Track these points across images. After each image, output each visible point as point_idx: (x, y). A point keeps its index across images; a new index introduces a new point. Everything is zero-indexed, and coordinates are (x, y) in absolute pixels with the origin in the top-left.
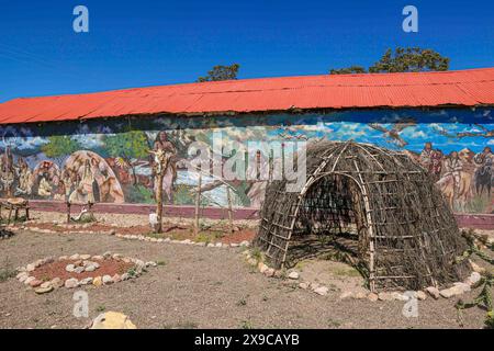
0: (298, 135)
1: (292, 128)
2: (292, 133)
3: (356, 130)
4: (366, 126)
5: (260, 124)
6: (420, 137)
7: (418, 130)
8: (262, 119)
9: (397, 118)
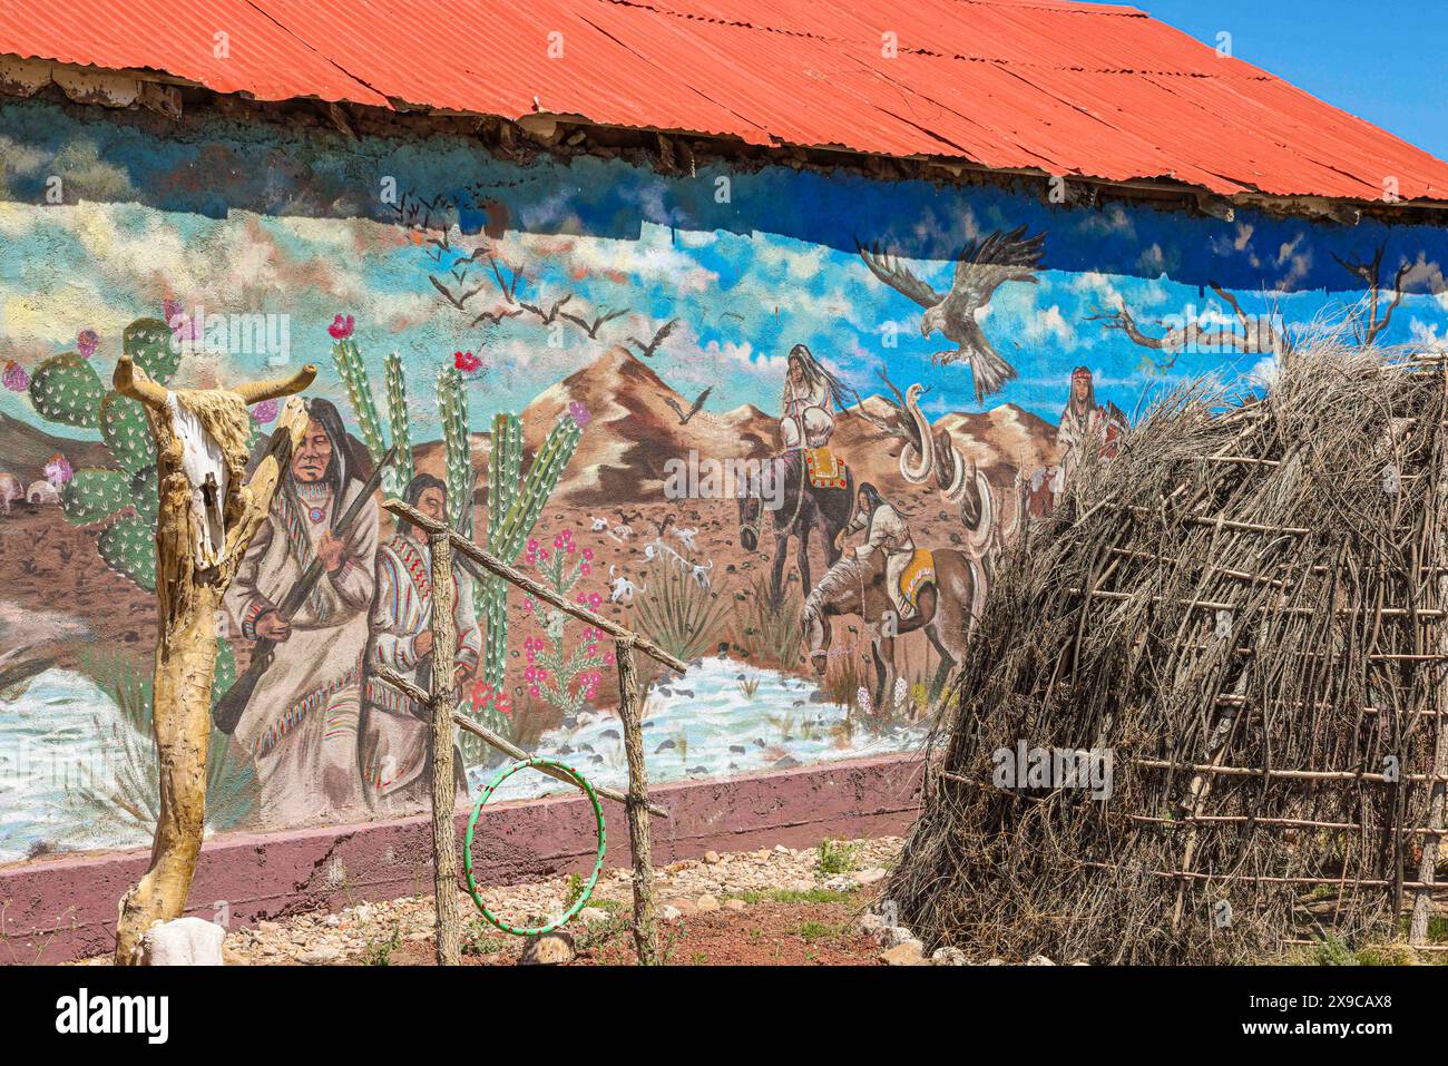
0: (545, 296)
1: (513, 248)
2: (512, 282)
3: (816, 287)
4: (857, 268)
5: (321, 197)
6: (1052, 340)
7: (1043, 303)
8: (329, 162)
9: (970, 231)
